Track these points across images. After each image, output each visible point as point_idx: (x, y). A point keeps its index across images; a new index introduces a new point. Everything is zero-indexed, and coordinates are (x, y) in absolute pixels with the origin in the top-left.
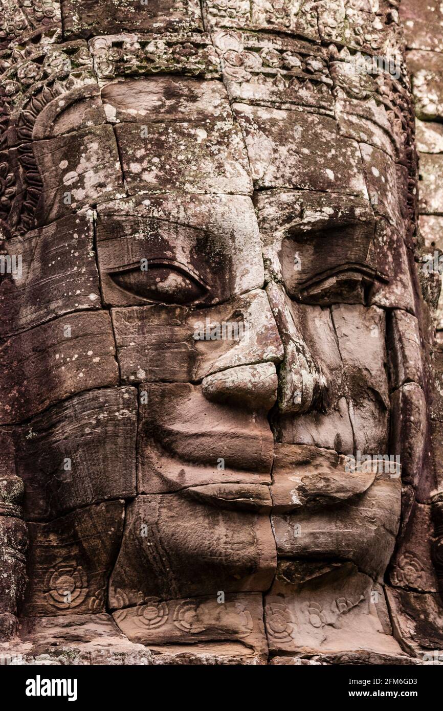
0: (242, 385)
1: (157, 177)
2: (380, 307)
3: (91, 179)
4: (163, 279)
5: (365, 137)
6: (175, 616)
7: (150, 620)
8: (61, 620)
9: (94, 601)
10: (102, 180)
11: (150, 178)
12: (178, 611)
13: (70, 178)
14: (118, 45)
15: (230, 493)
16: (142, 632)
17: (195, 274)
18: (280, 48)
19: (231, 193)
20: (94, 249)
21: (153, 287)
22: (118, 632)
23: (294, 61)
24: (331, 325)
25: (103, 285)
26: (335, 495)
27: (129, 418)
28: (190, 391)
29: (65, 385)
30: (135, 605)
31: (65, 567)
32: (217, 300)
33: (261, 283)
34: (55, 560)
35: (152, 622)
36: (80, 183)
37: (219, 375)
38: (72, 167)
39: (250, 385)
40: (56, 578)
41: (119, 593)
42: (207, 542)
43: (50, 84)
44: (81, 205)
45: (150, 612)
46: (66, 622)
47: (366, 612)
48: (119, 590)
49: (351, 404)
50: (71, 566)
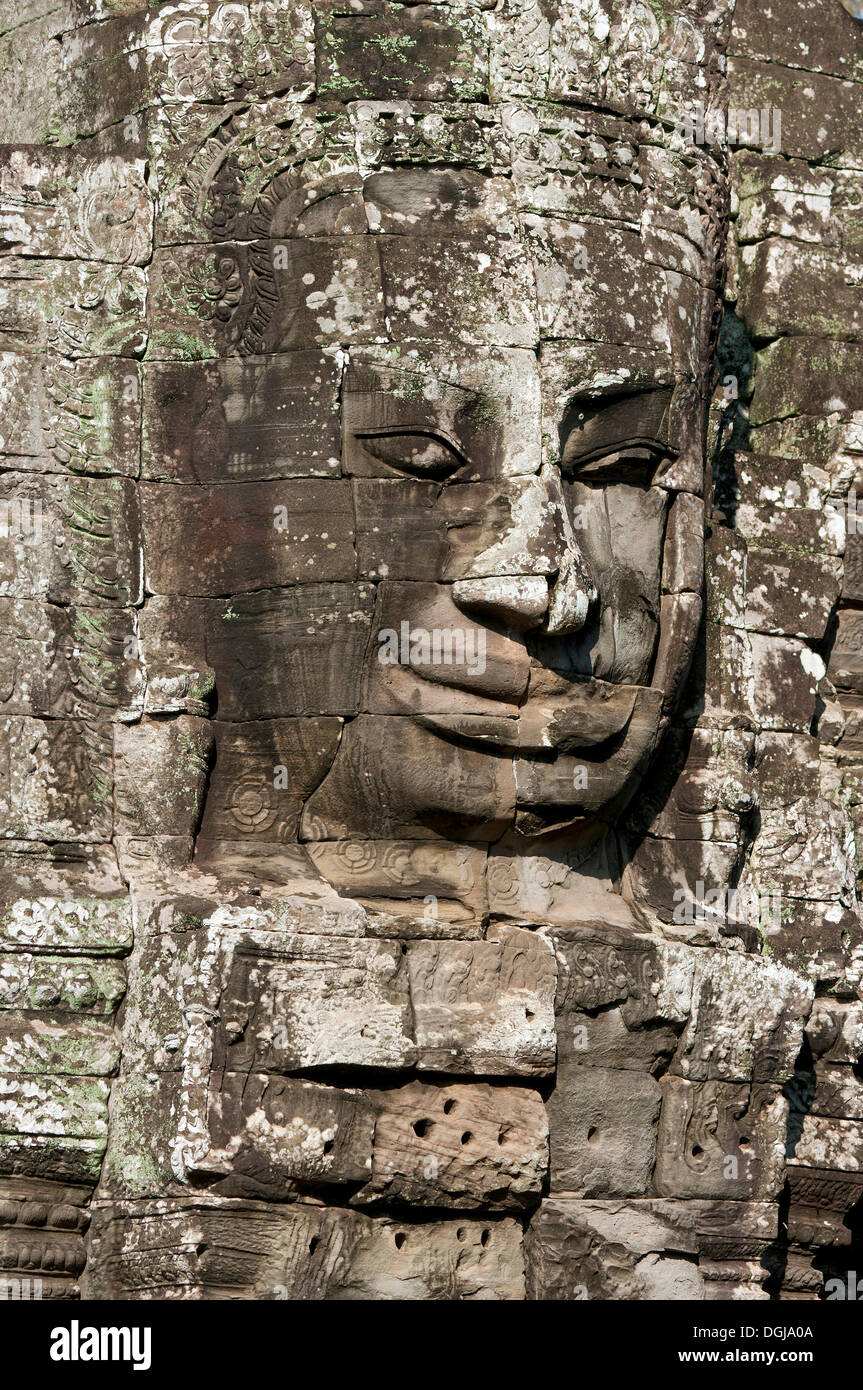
0: (505, 601)
1: (428, 318)
2: (664, 488)
3: (345, 308)
4: (422, 450)
5: (672, 261)
6: (384, 860)
7: (354, 862)
8: (244, 847)
9: (284, 827)
10: (360, 313)
11: (418, 318)
12: (389, 855)
13: (315, 300)
14: (388, 116)
15: (473, 727)
16: (343, 877)
17: (456, 444)
18: (581, 129)
19: (513, 346)
20: (339, 400)
21: (407, 459)
22: (314, 873)
23: (598, 151)
24: (604, 510)
25: (346, 448)
26: (590, 736)
27: (362, 622)
28: (437, 593)
29: (288, 569)
30: (335, 840)
31: (251, 780)
32: (478, 476)
33: (535, 465)
34: (241, 771)
35: (356, 865)
36: (329, 309)
37: (478, 584)
38: (321, 284)
39: (514, 603)
40: (241, 793)
41: (316, 821)
42: (438, 783)
43: (299, 164)
44: (330, 339)
45: (354, 851)
46: (251, 850)
47: (597, 866)
48: (316, 818)
49: (617, 616)
50: (259, 780)
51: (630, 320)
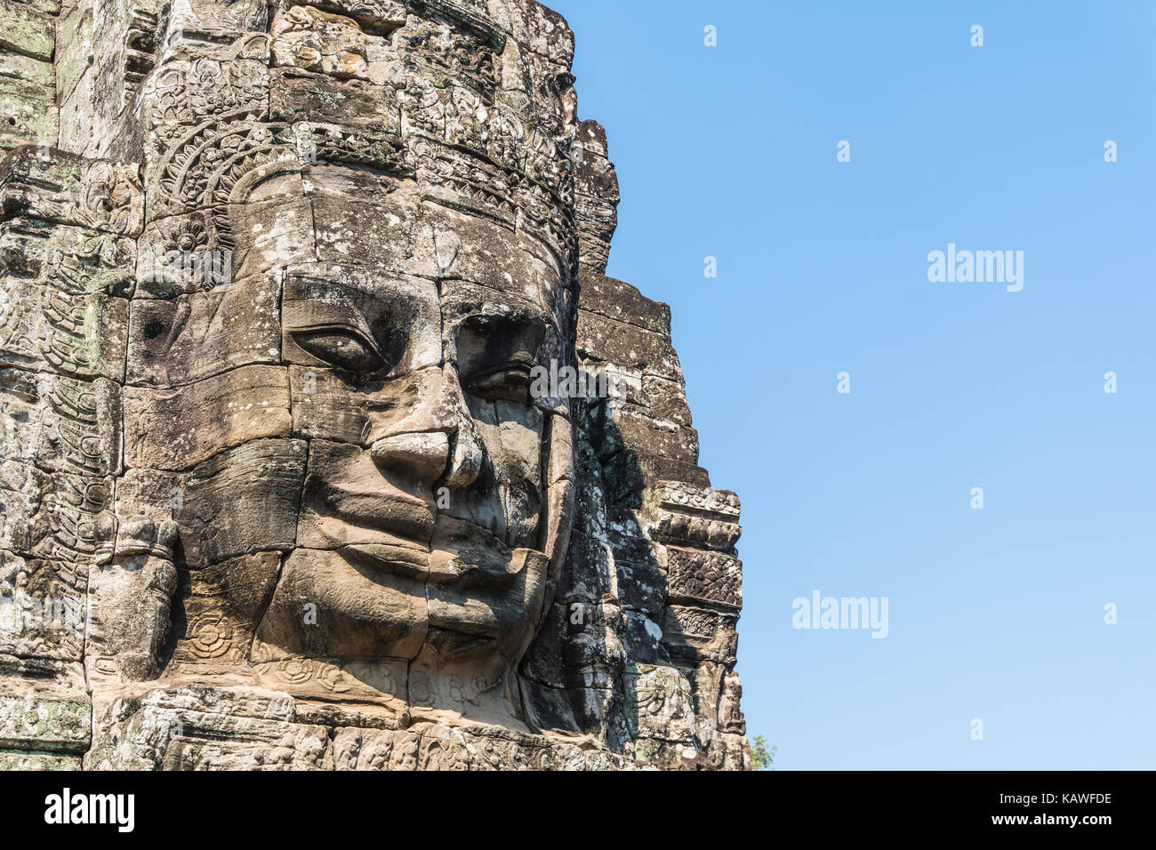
0: (413, 450)
1: (348, 248)
2: (541, 409)
3: (283, 242)
4: (345, 344)
5: (541, 255)
6: (319, 673)
7: (293, 675)
8: (201, 668)
9: (237, 652)
10: (295, 245)
11: (342, 248)
12: (323, 669)
13: (262, 241)
14: (321, 132)
15: (389, 554)
16: (284, 686)
17: (374, 345)
18: (470, 163)
19: (418, 276)
20: (279, 307)
21: (333, 350)
22: (259, 684)
23: (481, 177)
24: (495, 417)
25: (284, 343)
26: (489, 571)
27: (296, 471)
28: (359, 453)
29: (236, 432)
30: (278, 660)
31: (211, 616)
32: (393, 374)
33: (438, 361)
34: (201, 608)
35: (295, 678)
36: (272, 245)
37: (391, 439)
38: (266, 230)
39: (421, 452)
40: (200, 627)
41: (263, 647)
42: (361, 601)
43: (253, 156)
44: (272, 264)
45: (295, 666)
46: (206, 671)
48: (263, 644)
49: (508, 492)
50: (217, 616)
51: (508, 277)
